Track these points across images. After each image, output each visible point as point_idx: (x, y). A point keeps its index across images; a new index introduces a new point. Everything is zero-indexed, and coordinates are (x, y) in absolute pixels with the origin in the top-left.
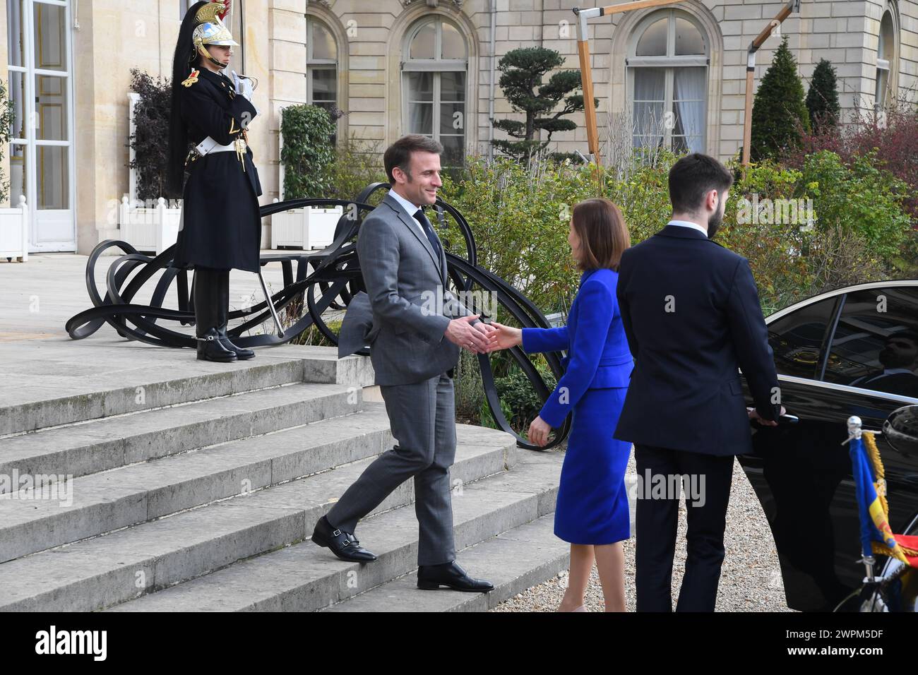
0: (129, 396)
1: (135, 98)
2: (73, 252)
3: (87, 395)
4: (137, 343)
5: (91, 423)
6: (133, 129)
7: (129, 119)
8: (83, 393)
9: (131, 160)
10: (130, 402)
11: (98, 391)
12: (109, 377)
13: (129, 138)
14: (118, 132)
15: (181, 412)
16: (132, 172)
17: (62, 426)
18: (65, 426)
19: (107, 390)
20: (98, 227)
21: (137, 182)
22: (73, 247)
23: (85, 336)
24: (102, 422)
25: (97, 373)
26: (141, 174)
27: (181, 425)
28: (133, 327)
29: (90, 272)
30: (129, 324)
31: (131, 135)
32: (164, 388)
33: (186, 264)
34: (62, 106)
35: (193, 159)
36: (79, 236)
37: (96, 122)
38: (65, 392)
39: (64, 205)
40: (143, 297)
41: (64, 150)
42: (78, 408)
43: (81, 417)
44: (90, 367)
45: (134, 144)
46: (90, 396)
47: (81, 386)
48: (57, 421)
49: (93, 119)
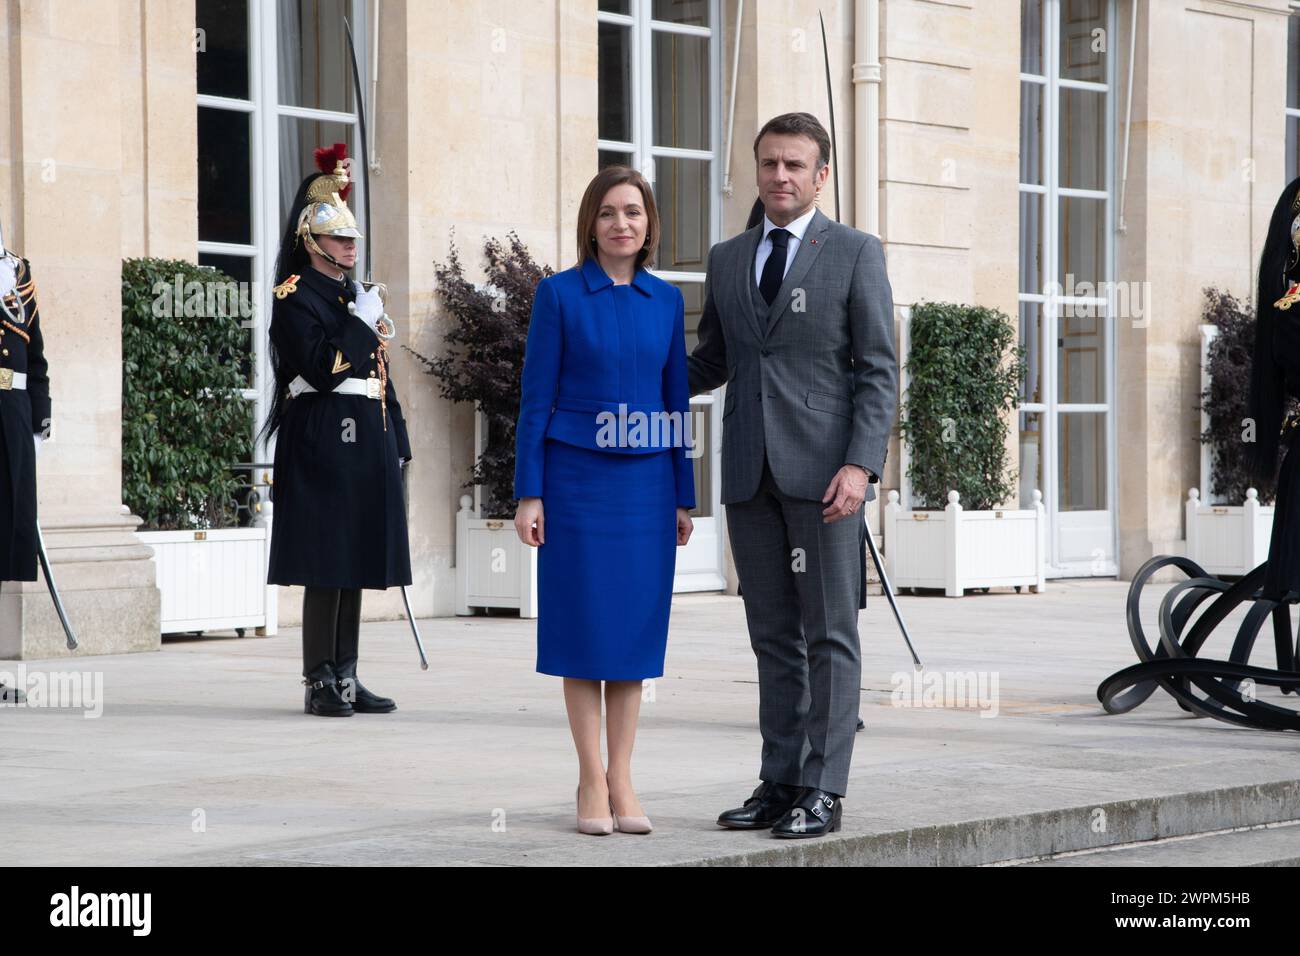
0: (1196, 807)
1: (1210, 332)
2: (1113, 578)
3: (1130, 802)
4: (1209, 721)
5: (1137, 849)
6: (1206, 380)
7: (1200, 366)
8: (1123, 798)
9: (1203, 430)
10: (1197, 816)
11: (1146, 796)
12: (1163, 774)
13: (1200, 396)
14: (1182, 387)
15: (1283, 837)
16: (1205, 449)
17: (1093, 851)
18: (1098, 850)
19: (1161, 795)
20: (1150, 537)
21: (1212, 465)
22: (1114, 570)
24: (1154, 847)
25: (1145, 767)
26: (1219, 452)
28: (1202, 696)
29: (1133, 606)
30: (1196, 691)
31: (1203, 391)
32: (1253, 795)
33: (1286, 593)
34: (1098, 351)
35: (1294, 424)
36: (1122, 552)
37: (1150, 373)
38: (1097, 796)
39: (1100, 504)
40: (1217, 646)
41: (1100, 418)
42: (1116, 823)
43: (1121, 838)
44: (1135, 758)
45: (1208, 405)
46: (1133, 805)
47: (1120, 787)
48: (1084, 843)
49: (1143, 369)
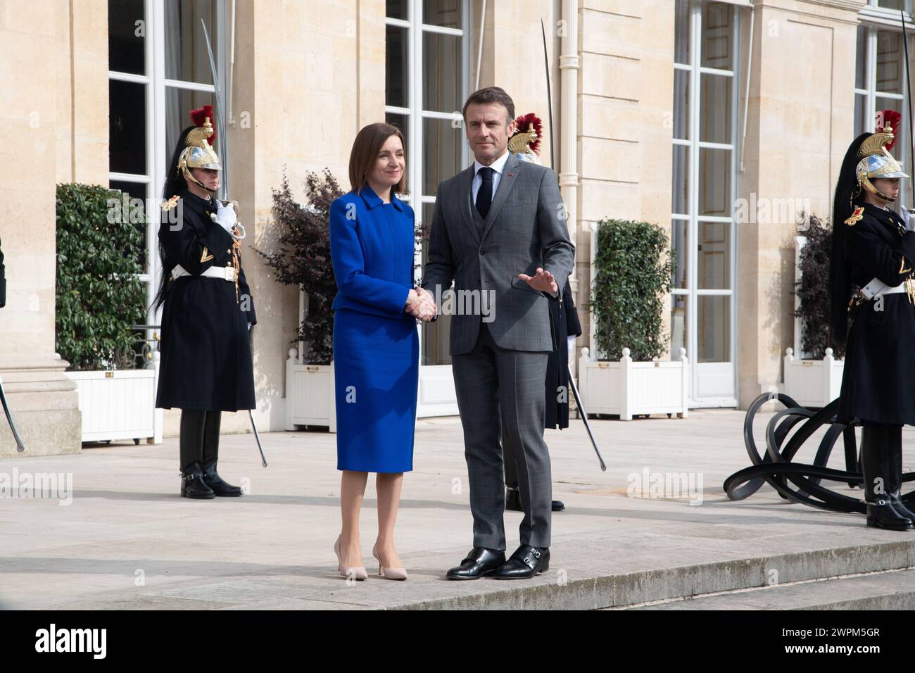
0: (791, 563)
1: (802, 242)
2: (734, 408)
3: (746, 560)
4: (800, 506)
5: (750, 592)
6: (799, 274)
7: (794, 264)
8: (741, 558)
9: (796, 308)
10: (792, 570)
11: (757, 556)
12: (768, 542)
13: (794, 285)
14: (782, 278)
15: (850, 585)
16: (797, 321)
17: (720, 594)
18: (723, 593)
19: (767, 556)
20: (760, 381)
21: (802, 332)
22: (734, 403)
23: (744, 497)
24: (762, 591)
25: (756, 536)
26: (807, 323)
27: (850, 599)
28: (796, 489)
29: (748, 427)
31: (796, 281)
32: (829, 556)
33: (852, 418)
34: (725, 253)
35: (858, 303)
36: (740, 391)
37: (760, 269)
38: (723, 556)
39: (725, 358)
40: (806, 455)
41: (726, 299)
42: (736, 574)
43: (740, 584)
44: (749, 531)
45: (800, 291)
46: (748, 562)
47: (739, 550)
48: (714, 588)
49: (756, 266)
